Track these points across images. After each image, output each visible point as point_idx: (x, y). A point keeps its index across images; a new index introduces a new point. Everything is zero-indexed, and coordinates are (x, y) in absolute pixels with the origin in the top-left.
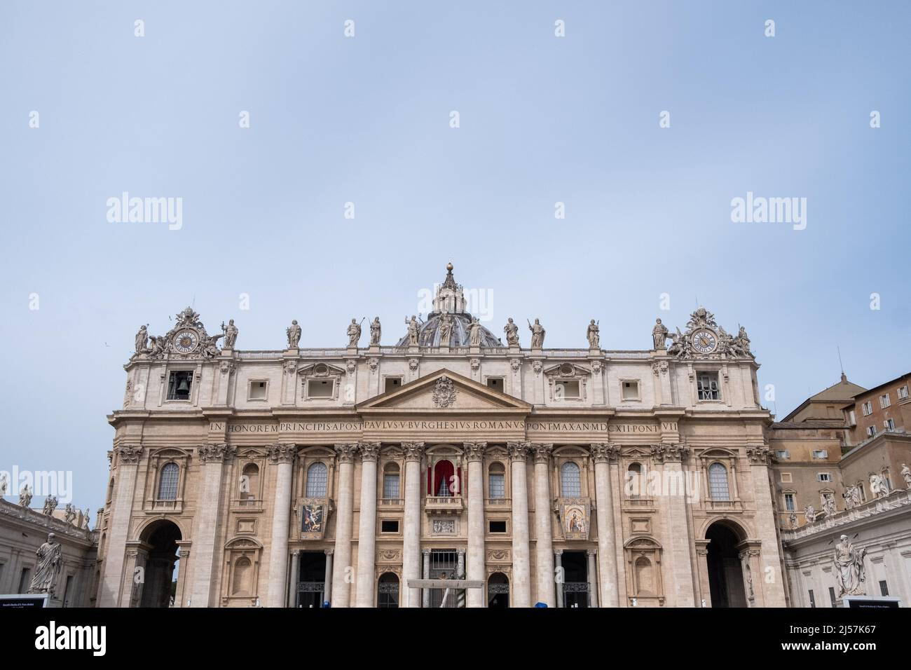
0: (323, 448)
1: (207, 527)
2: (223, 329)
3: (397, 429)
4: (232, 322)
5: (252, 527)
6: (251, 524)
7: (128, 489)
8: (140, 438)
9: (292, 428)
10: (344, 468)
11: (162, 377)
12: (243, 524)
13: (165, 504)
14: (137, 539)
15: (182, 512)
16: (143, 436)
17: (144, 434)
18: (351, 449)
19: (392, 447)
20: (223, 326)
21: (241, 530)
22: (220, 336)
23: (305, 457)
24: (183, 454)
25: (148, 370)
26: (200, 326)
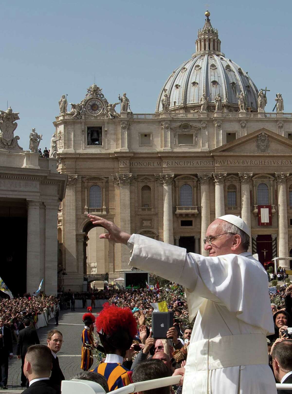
0: (189, 176)
1: (125, 224)
2: (120, 99)
3: (235, 165)
4: (125, 95)
5: (151, 223)
6: (150, 221)
7: (71, 202)
8: (75, 170)
9: (171, 164)
10: (204, 188)
11: (83, 131)
12: (144, 222)
13: (95, 210)
14: (82, 231)
15: (107, 215)
16: (76, 169)
17: (77, 168)
18: (208, 177)
19: (232, 175)
20: (119, 97)
21: (143, 225)
22: (117, 104)
23: (179, 182)
24: (103, 180)
25: (73, 126)
26: (102, 96)
